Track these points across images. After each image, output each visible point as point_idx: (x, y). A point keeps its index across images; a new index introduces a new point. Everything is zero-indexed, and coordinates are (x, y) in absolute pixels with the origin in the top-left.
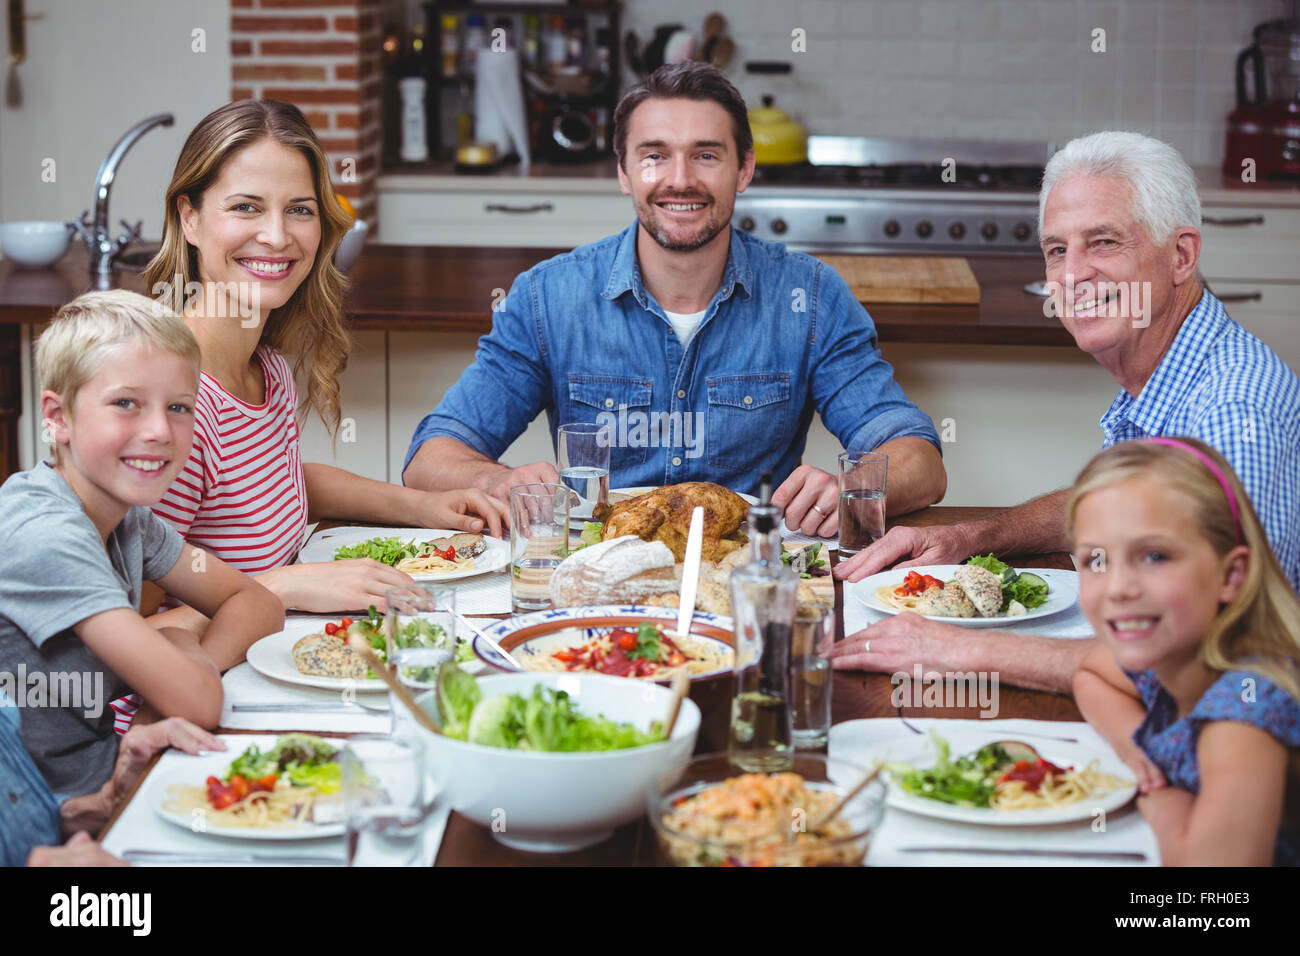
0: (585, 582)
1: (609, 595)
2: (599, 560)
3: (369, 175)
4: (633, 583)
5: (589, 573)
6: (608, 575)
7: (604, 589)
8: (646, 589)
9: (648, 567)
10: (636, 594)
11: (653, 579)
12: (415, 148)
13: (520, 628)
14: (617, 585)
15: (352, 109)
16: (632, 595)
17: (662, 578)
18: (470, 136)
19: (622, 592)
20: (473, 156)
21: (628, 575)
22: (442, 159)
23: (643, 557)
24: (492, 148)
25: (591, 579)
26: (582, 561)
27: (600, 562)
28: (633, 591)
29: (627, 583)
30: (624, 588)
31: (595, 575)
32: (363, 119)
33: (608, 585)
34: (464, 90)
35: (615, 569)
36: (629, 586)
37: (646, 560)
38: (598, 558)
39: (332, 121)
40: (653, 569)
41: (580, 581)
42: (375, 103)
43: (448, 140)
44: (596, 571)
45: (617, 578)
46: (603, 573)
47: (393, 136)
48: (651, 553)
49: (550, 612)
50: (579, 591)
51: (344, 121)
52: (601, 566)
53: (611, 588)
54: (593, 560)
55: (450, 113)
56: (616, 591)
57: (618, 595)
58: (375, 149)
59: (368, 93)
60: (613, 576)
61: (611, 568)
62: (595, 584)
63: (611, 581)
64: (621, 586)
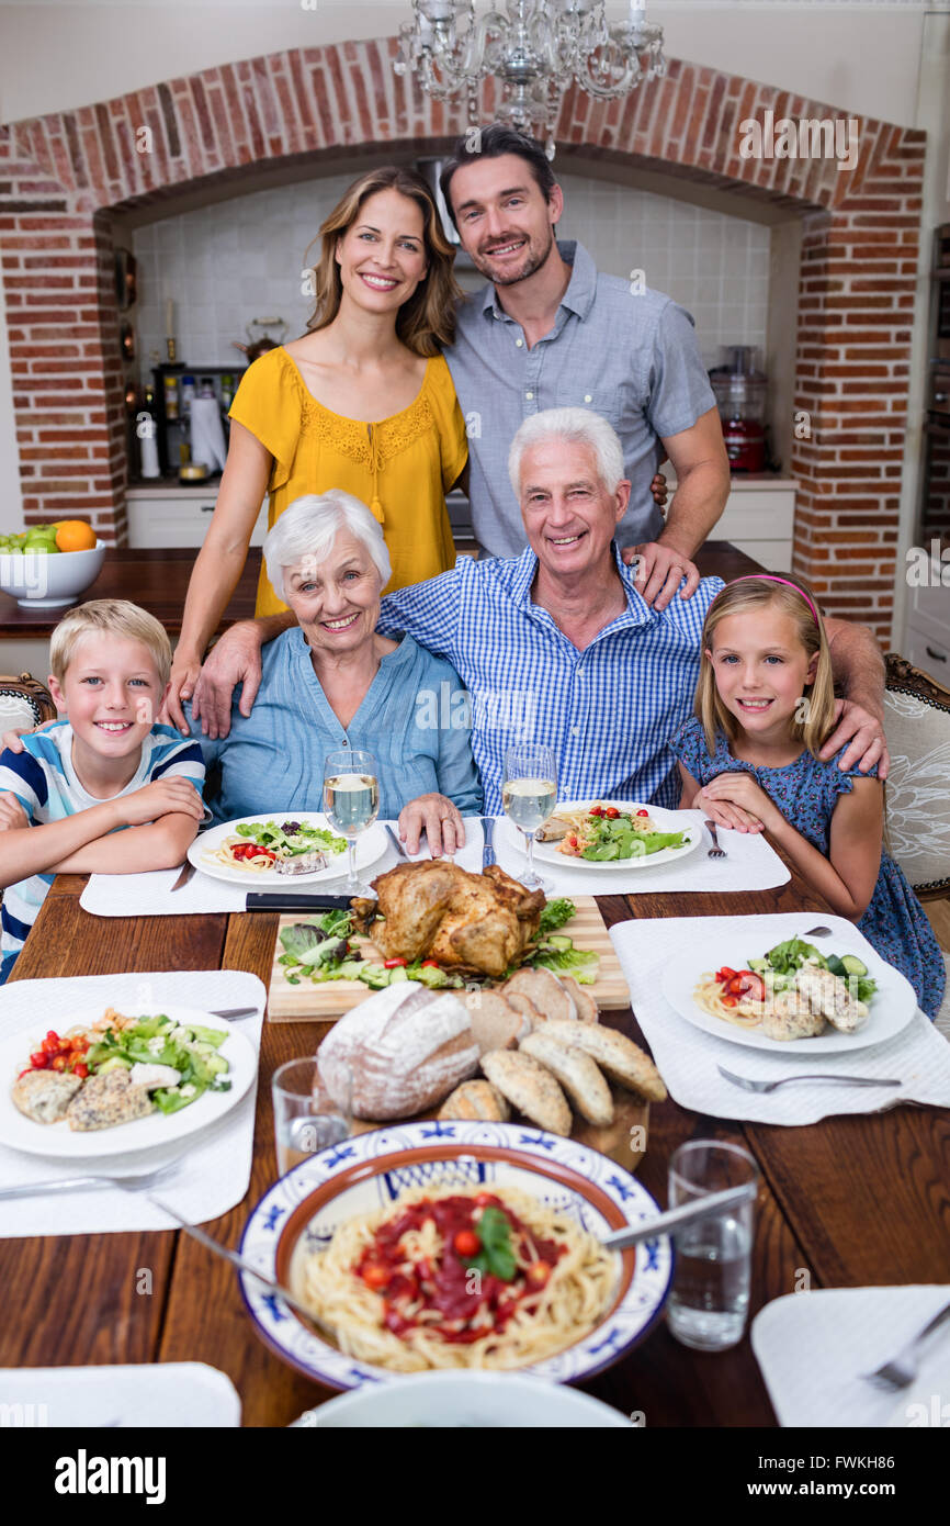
0: (368, 1074)
1: (401, 1090)
2: (381, 1038)
3: (119, 489)
4: (428, 1069)
5: (373, 1061)
6: (397, 1062)
7: (393, 1083)
8: (445, 1072)
9: (442, 1041)
10: (433, 1082)
11: (450, 1054)
12: (151, 468)
13: (296, 1201)
14: (409, 1076)
15: (104, 444)
16: (428, 1085)
17: (463, 1047)
18: (189, 459)
19: (416, 1085)
20: (191, 473)
21: (421, 1057)
22: (170, 474)
23: (435, 1029)
24: (205, 467)
25: (375, 1070)
26: (360, 1039)
27: (384, 1041)
28: (429, 1079)
29: (421, 1070)
30: (418, 1078)
31: (381, 1064)
32: (113, 451)
33: (399, 1077)
34: (183, 428)
35: (405, 1053)
36: (424, 1074)
37: (440, 1031)
38: (379, 1032)
39: (91, 453)
40: (449, 1042)
41: (361, 1072)
42: (121, 439)
43: (175, 462)
44: (380, 1057)
45: (409, 1066)
46: (390, 1060)
47: (136, 460)
48: (444, 1018)
49: (330, 1154)
50: (361, 1086)
51: (98, 453)
52: (383, 1047)
53: (402, 1080)
54: (374, 1038)
55: (175, 444)
56: (409, 1084)
57: (411, 1088)
58: (124, 471)
59: (116, 432)
60: (402, 1064)
61: (399, 1051)
62: (380, 1077)
63: (401, 1071)
64: (415, 1076)
